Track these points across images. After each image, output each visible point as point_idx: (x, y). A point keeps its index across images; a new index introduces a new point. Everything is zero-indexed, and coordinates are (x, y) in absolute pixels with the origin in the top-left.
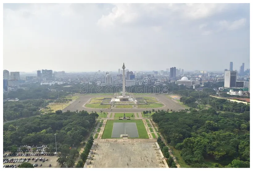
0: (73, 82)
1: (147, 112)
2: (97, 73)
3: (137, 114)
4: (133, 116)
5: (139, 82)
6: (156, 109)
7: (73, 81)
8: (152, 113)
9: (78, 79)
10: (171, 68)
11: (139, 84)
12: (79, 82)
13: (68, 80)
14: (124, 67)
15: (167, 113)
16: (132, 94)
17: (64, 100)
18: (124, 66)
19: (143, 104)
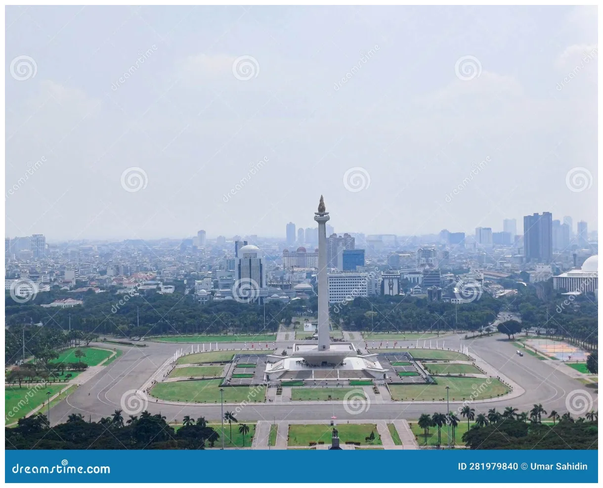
0: (84, 284)
1: (439, 420)
2: (189, 241)
3: (392, 428)
4: (372, 437)
5: (386, 282)
6: (482, 407)
7: (84, 278)
8: (465, 425)
9: (110, 272)
10: (527, 219)
11: (387, 291)
12: (114, 283)
13: (63, 273)
14: (322, 215)
15: (535, 425)
16: (357, 334)
17: (50, 366)
18: (322, 208)
19: (413, 379)
